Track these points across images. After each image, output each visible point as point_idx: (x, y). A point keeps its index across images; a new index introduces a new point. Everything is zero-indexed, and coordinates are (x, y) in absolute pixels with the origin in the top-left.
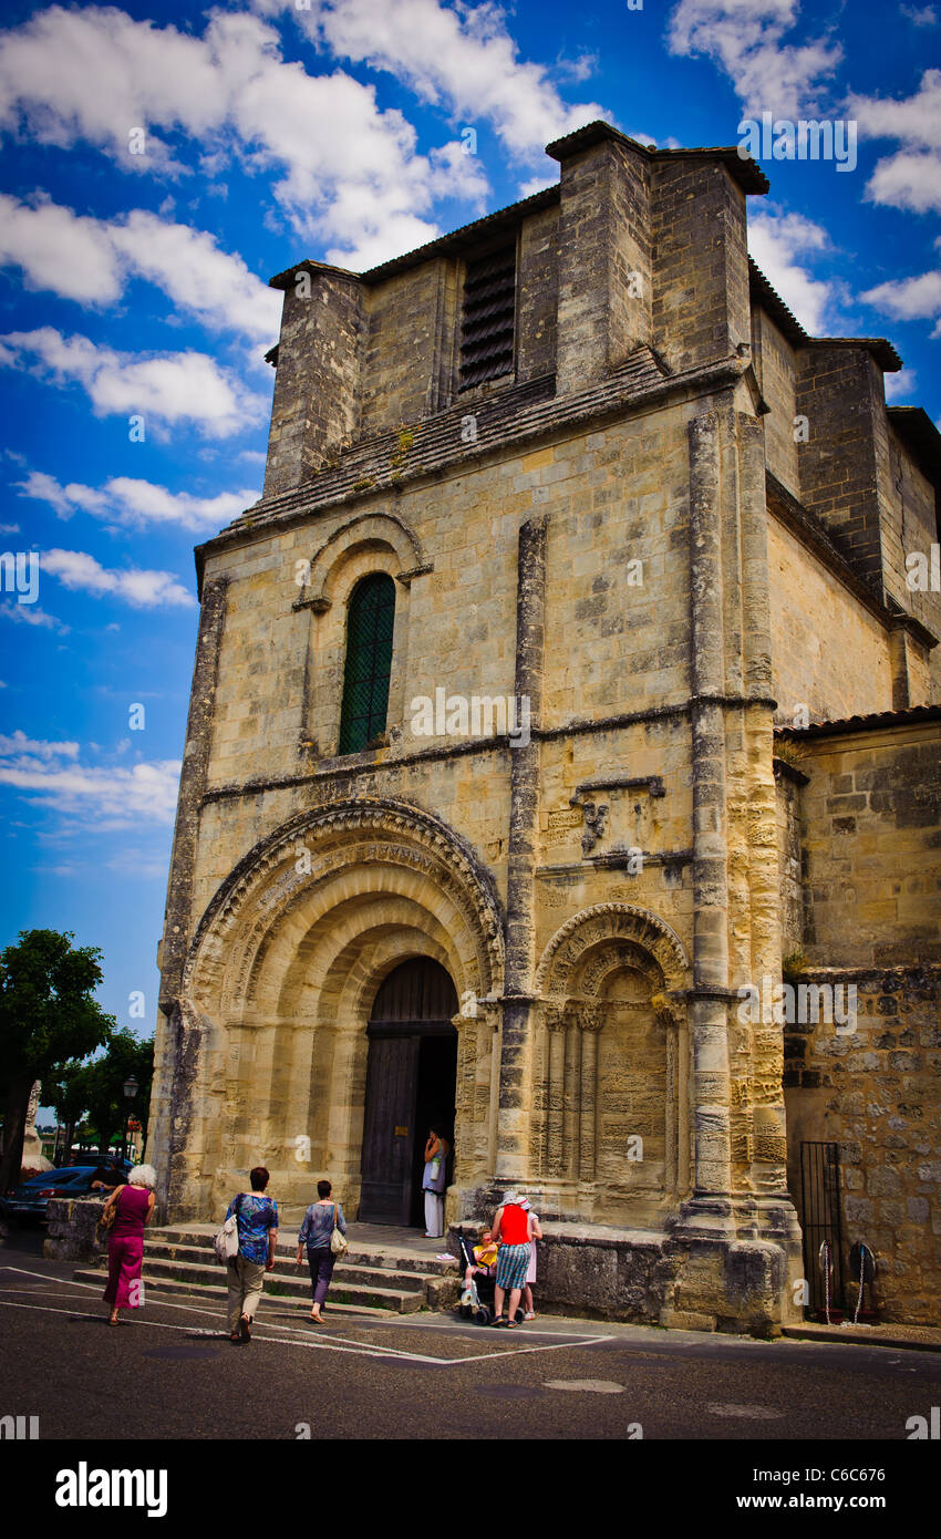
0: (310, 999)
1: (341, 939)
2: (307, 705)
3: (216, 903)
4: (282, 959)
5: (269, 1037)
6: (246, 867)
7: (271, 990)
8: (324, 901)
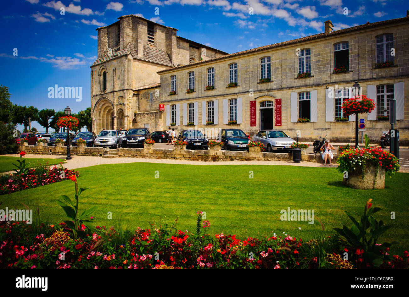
0: (105, 116)
1: (107, 110)
2: (100, 86)
3: (95, 107)
4: (102, 112)
5: (102, 120)
6: (97, 104)
7: (101, 115)
8: (105, 106)
